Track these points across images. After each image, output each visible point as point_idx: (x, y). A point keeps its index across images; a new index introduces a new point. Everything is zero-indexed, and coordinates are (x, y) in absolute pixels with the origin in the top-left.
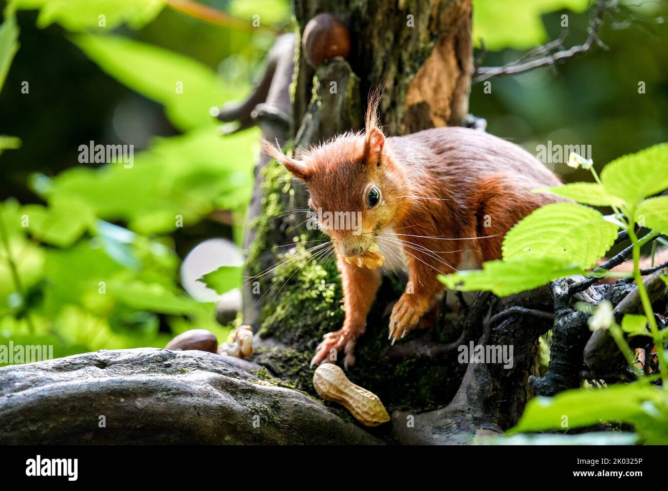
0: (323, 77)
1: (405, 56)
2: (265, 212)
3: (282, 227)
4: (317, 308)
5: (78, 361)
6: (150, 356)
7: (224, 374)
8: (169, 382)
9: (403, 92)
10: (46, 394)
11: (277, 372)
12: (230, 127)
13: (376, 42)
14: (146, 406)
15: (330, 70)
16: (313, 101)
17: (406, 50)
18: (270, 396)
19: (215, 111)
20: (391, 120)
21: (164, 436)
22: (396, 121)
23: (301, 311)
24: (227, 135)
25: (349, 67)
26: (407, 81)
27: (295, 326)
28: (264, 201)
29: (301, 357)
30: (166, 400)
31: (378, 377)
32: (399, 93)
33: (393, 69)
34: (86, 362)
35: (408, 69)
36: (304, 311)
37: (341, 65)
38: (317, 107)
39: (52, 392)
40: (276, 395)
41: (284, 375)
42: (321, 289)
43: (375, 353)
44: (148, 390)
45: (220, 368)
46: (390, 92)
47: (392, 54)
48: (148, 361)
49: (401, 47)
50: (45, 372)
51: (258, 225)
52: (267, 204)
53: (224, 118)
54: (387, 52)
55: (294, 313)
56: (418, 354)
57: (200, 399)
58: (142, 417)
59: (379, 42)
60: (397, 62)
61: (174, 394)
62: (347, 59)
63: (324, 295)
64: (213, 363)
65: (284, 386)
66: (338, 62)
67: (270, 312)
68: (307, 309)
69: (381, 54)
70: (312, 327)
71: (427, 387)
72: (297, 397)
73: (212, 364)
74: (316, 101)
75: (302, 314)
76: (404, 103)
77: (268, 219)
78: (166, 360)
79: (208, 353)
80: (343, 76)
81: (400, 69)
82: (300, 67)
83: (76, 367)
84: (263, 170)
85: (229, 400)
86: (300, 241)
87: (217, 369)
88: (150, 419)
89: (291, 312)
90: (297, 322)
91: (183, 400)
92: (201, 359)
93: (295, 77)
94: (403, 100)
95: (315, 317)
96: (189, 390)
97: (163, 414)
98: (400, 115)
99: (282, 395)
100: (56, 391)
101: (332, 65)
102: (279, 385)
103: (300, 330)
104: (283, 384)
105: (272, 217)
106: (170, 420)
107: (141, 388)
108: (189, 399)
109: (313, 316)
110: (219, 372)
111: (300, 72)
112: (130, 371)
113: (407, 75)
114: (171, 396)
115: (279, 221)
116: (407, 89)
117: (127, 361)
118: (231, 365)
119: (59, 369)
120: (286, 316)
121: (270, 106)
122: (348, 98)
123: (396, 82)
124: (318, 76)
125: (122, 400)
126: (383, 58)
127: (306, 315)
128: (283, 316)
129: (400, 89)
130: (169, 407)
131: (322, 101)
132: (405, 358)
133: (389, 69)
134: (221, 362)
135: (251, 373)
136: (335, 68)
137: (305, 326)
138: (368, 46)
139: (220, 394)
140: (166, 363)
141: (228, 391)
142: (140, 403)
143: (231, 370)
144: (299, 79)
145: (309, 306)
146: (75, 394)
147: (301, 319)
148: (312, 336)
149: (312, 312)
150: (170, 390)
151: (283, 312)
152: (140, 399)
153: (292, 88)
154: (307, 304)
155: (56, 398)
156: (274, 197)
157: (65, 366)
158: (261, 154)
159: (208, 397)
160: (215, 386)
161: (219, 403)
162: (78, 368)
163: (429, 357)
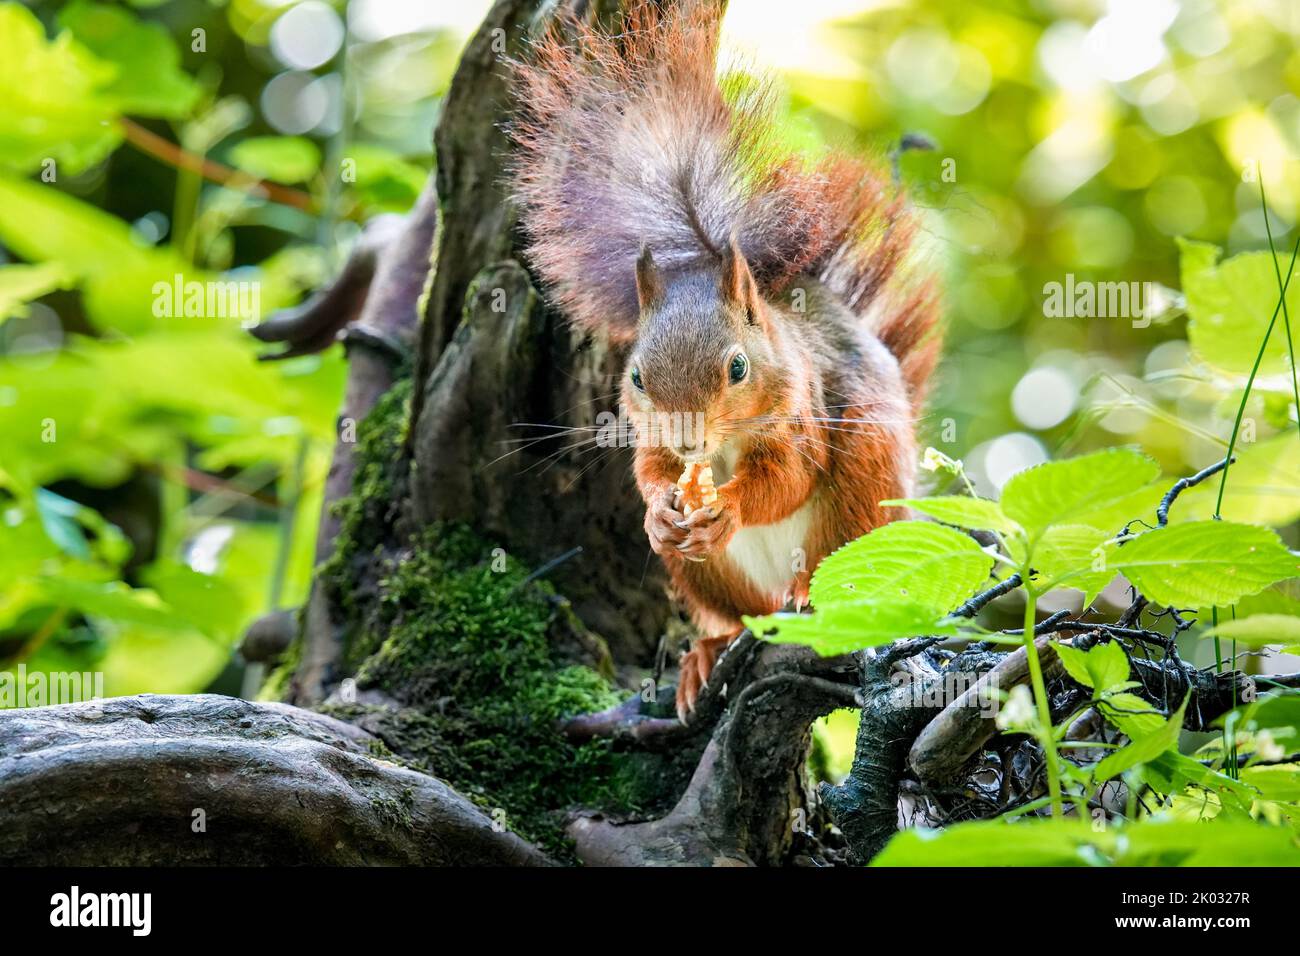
2: (360, 492)
3: (388, 517)
4: (454, 649)
5: (113, 709)
6: (220, 709)
7: (327, 744)
8: (257, 752)
11: (395, 745)
12: (277, 348)
14: (224, 788)
16: (462, 325)
18: (398, 783)
20: (582, 365)
21: (247, 835)
22: (591, 368)
23: (426, 652)
24: (265, 359)
25: (527, 278)
28: (356, 472)
30: (253, 780)
31: (551, 763)
34: (125, 711)
36: (432, 651)
38: (469, 335)
39: (84, 755)
40: (406, 782)
41: (404, 749)
43: (546, 725)
44: (227, 763)
45: (320, 734)
48: (217, 716)
50: (66, 722)
51: (345, 510)
52: (363, 478)
55: (415, 652)
56: (616, 732)
57: (303, 781)
58: (218, 804)
61: (267, 772)
63: (466, 628)
64: (309, 725)
65: (412, 768)
66: (510, 268)
67: (372, 650)
68: (436, 648)
71: (629, 784)
72: (435, 788)
73: (308, 727)
75: (428, 656)
77: (364, 502)
78: (243, 716)
79: (297, 707)
82: (439, 270)
83: (110, 718)
85: (343, 786)
86: (420, 541)
87: (316, 734)
89: (410, 651)
90: (419, 669)
91: (279, 781)
92: (291, 717)
93: (428, 285)
96: (287, 766)
97: (247, 802)
98: (598, 359)
99: (414, 783)
100: (87, 755)
102: (405, 766)
104: (409, 764)
105: (370, 498)
106: (258, 811)
107: (216, 758)
108: (287, 781)
110: (319, 740)
111: (437, 279)
112: (192, 730)
114: (261, 774)
115: (382, 506)
117: (185, 714)
118: (332, 730)
119: (85, 719)
120: (402, 657)
121: (367, 323)
122: (522, 327)
124: (474, 288)
125: (188, 775)
127: (436, 657)
128: (395, 657)
130: (257, 792)
131: (477, 327)
132: (595, 736)
134: (317, 724)
135: (360, 744)
139: (332, 777)
140: (242, 720)
141: (340, 771)
142: (214, 782)
143: (334, 738)
144: (434, 290)
145: (439, 644)
146: (119, 760)
147: (427, 663)
148: (446, 692)
149: (445, 654)
150: (259, 765)
151: (394, 650)
152: (215, 776)
153: (422, 301)
154: (437, 641)
155: (89, 765)
156: (373, 468)
157: (93, 715)
158: (349, 399)
159: (315, 779)
160: (323, 763)
161: (332, 790)
162: (115, 720)
163: (633, 738)
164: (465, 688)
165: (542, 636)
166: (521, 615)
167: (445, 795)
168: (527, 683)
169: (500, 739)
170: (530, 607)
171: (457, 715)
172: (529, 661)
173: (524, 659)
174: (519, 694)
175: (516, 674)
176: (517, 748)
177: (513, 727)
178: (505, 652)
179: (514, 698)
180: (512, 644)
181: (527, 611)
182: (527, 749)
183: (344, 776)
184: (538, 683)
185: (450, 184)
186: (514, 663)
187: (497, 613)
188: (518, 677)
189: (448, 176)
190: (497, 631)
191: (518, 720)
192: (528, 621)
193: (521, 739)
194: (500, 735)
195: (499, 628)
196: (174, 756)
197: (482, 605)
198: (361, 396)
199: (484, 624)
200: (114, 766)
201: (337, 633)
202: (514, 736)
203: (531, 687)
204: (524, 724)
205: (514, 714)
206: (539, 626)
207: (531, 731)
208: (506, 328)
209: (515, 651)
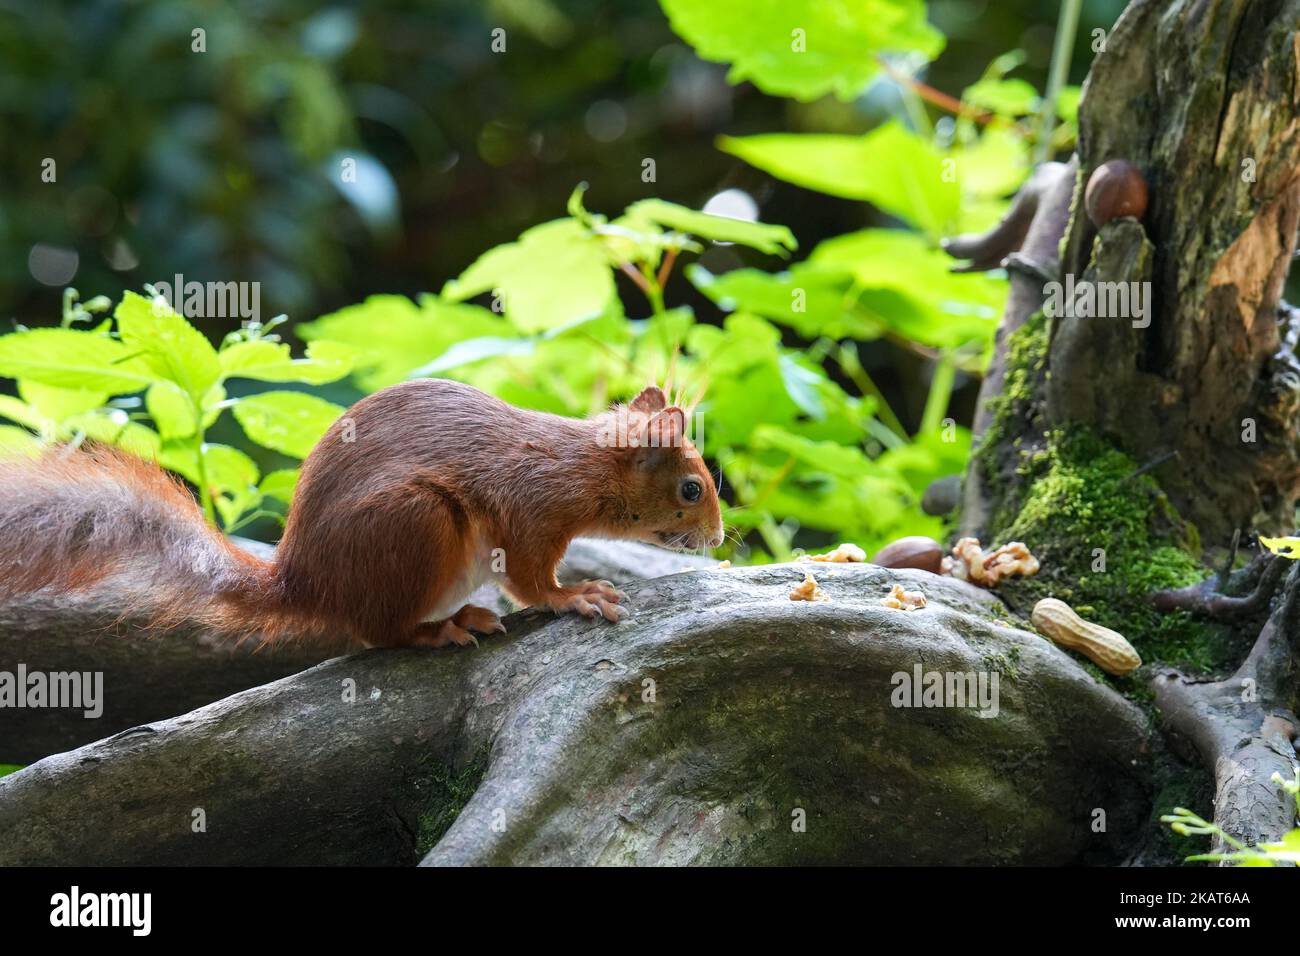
0: (1108, 239)
1: (1215, 224)
2: (1008, 392)
3: (1029, 414)
4: (1069, 529)
5: (779, 574)
6: (867, 576)
7: (953, 607)
8: (890, 616)
9: (1207, 269)
10: (744, 615)
11: (1013, 605)
12: (964, 264)
13: (1180, 203)
14: (861, 643)
15: (1118, 231)
16: (1090, 266)
17: (1217, 217)
18: (1008, 641)
19: (945, 242)
20: (1187, 302)
21: (878, 681)
22: (1194, 305)
23: (1047, 529)
24: (954, 271)
25: (1143, 231)
26: (1215, 255)
27: (1039, 547)
28: (1007, 375)
29: (1044, 590)
30: (885, 638)
31: (1141, 627)
32: (1202, 269)
33: (1198, 239)
34: (789, 575)
35: (1217, 241)
36: (1052, 530)
37: (1133, 227)
38: (1095, 273)
39: (750, 613)
40: (1015, 641)
41: (1022, 610)
42: (1075, 504)
43: (1139, 597)
44: (864, 624)
45: (948, 598)
46: (1190, 268)
47: (1200, 219)
48: (864, 582)
49: (1211, 213)
50: (741, 583)
51: (997, 405)
52: (1011, 381)
53: (954, 251)
54: (1192, 216)
55: (1039, 530)
56: (1194, 605)
57: (926, 640)
58: (856, 656)
59: (1184, 203)
60: (1204, 231)
61: (896, 632)
62: (1142, 221)
63: (1080, 513)
64: (940, 590)
65: (1023, 628)
66: (1130, 223)
67: (1006, 523)
68: (1055, 527)
69: (1186, 218)
70: (1061, 552)
71: (1204, 649)
72: (1040, 646)
73: (938, 593)
74: (1094, 267)
75: (1048, 533)
76: (1207, 283)
77: (1011, 401)
78: (884, 582)
79: (933, 574)
80: (1134, 241)
81: (1207, 241)
82: (1076, 218)
83: (777, 581)
84: (1010, 336)
85: (960, 645)
86: (1052, 436)
87: (945, 598)
88: (864, 659)
89: (1034, 529)
90: (1041, 543)
91: (905, 640)
92: (926, 584)
93: (1068, 230)
94: (1205, 279)
95: (1064, 541)
96: (913, 628)
97: (879, 655)
98: (1200, 298)
99: (1022, 641)
100: (754, 612)
101: (1121, 226)
102: (1018, 626)
103: (1045, 553)
104: (1022, 625)
105: (1016, 398)
106: (888, 663)
107: (856, 619)
108: (912, 640)
109: (1062, 537)
110: (947, 603)
111: (1075, 225)
112: (841, 594)
113: (1216, 248)
114: (891, 633)
115: (1025, 405)
116: (1213, 265)
117: (838, 580)
118: (959, 593)
119: (758, 581)
120: (1028, 533)
121: (1025, 256)
122: (1137, 271)
123: (1199, 256)
124: (1101, 237)
125: (833, 632)
126: (1187, 224)
127: (1053, 535)
128: (1024, 532)
129: (1204, 264)
130: (887, 648)
131: (1102, 269)
132: (1177, 608)
133: (1193, 238)
134: (948, 589)
135: (983, 605)
136: (1125, 231)
137: (1052, 549)
138: (1168, 206)
139: (950, 637)
140: (884, 586)
141: (959, 632)
142: (853, 638)
143: (960, 602)
144: (1072, 234)
145: (1058, 524)
146: (777, 618)
147: (1047, 539)
148: (1060, 564)
149: (1062, 533)
150: (890, 626)
151: (1024, 526)
152: (854, 633)
153: (1063, 243)
154: (1056, 522)
155: (755, 620)
156: (1020, 373)
157: (765, 578)
158: (1007, 316)
159: (936, 638)
160: (944, 625)
161: (949, 648)
162: (781, 583)
163: (1208, 612)
164: (1076, 562)
165: (1142, 521)
166: (1125, 504)
167: (1048, 652)
168: (1126, 560)
169: (1101, 605)
170: (1134, 498)
171: (1067, 584)
172: (1130, 542)
173: (1125, 540)
174: (1119, 569)
175: (1117, 552)
176: (1115, 613)
177: (1113, 596)
178: (1110, 533)
179: (1115, 572)
180: (1116, 528)
181: (1130, 501)
182: (1123, 614)
183: (963, 636)
184: (1135, 560)
185: (1088, 152)
186: (1118, 543)
187: (1106, 502)
188: (1120, 555)
189: (1087, 143)
190: (1105, 517)
191: (1117, 590)
192: (1131, 509)
193: (1118, 606)
194: (1101, 602)
195: (1107, 515)
196: (821, 616)
197: (1093, 494)
198: (1016, 313)
199: (1095, 510)
200: (774, 622)
201: (986, 505)
202: (1113, 603)
203: (1129, 563)
204: (1121, 594)
205: (1113, 585)
206: (1140, 514)
207: (1127, 600)
208: (1124, 272)
209: (1118, 534)
